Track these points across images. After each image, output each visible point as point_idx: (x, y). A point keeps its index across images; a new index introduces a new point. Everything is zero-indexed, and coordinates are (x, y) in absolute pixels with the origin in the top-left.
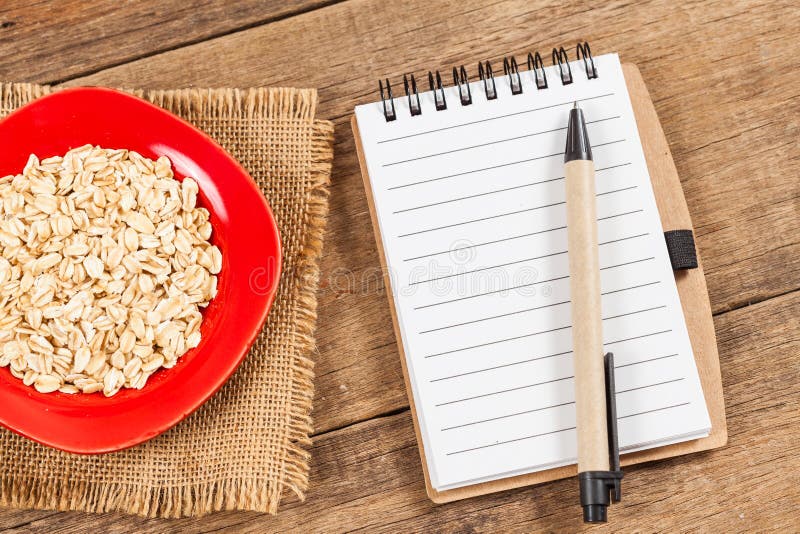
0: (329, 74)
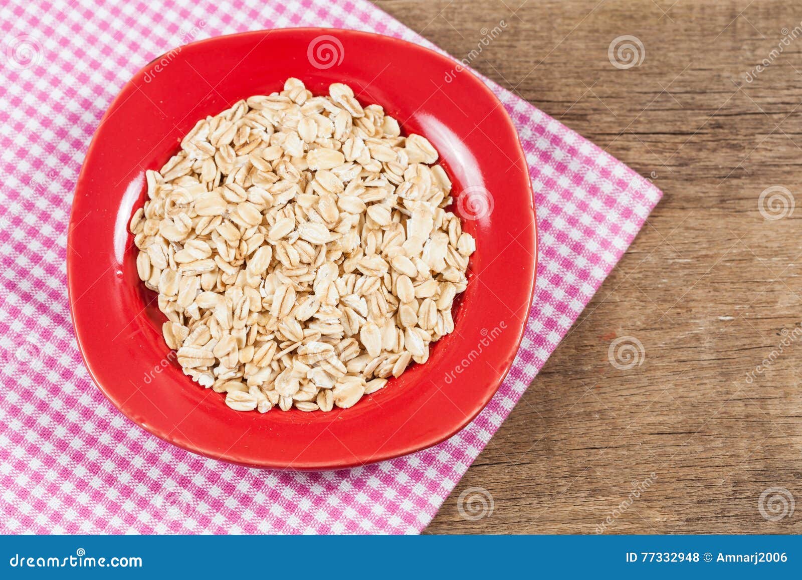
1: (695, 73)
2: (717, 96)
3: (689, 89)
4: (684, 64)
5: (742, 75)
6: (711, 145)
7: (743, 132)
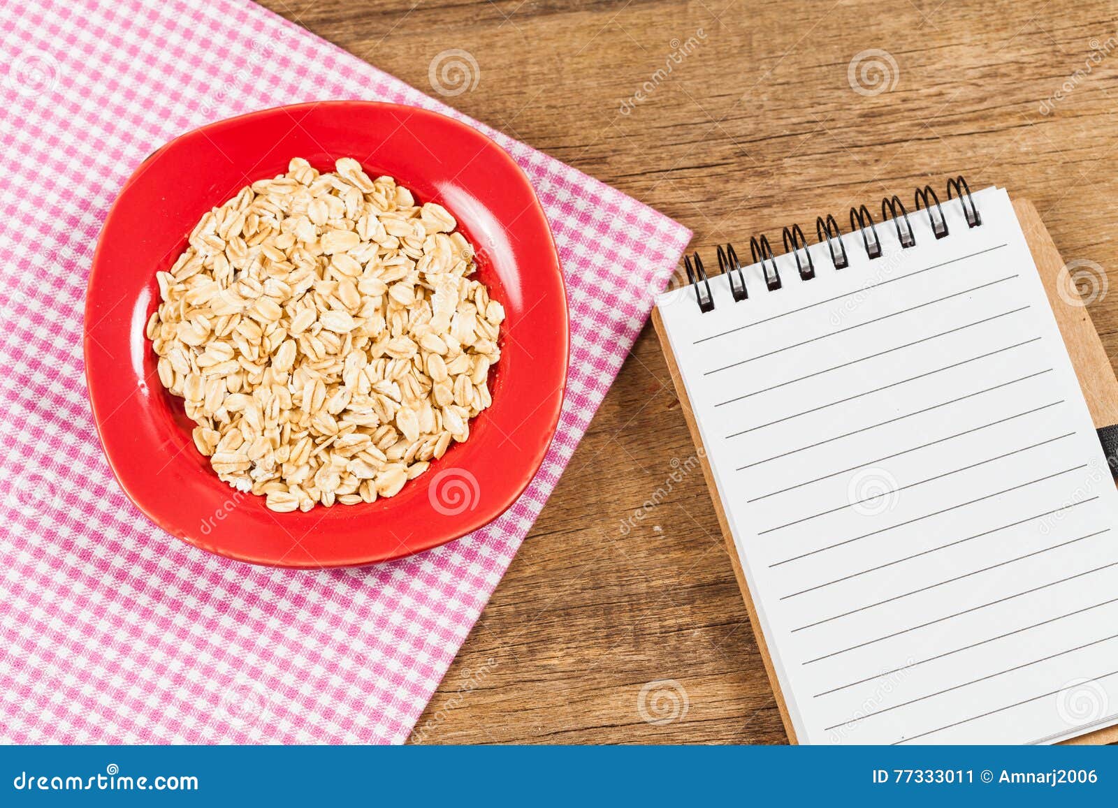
1: (714, 100)
2: (739, 122)
3: (709, 118)
4: (702, 92)
5: (764, 97)
6: (738, 175)
7: (770, 157)
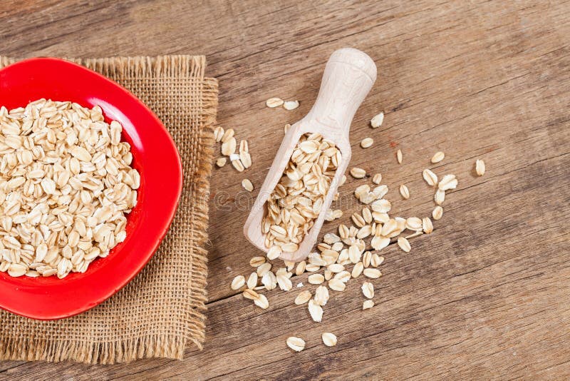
0: (214, 45)
